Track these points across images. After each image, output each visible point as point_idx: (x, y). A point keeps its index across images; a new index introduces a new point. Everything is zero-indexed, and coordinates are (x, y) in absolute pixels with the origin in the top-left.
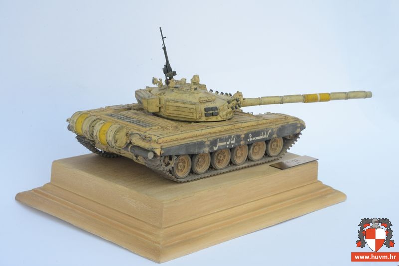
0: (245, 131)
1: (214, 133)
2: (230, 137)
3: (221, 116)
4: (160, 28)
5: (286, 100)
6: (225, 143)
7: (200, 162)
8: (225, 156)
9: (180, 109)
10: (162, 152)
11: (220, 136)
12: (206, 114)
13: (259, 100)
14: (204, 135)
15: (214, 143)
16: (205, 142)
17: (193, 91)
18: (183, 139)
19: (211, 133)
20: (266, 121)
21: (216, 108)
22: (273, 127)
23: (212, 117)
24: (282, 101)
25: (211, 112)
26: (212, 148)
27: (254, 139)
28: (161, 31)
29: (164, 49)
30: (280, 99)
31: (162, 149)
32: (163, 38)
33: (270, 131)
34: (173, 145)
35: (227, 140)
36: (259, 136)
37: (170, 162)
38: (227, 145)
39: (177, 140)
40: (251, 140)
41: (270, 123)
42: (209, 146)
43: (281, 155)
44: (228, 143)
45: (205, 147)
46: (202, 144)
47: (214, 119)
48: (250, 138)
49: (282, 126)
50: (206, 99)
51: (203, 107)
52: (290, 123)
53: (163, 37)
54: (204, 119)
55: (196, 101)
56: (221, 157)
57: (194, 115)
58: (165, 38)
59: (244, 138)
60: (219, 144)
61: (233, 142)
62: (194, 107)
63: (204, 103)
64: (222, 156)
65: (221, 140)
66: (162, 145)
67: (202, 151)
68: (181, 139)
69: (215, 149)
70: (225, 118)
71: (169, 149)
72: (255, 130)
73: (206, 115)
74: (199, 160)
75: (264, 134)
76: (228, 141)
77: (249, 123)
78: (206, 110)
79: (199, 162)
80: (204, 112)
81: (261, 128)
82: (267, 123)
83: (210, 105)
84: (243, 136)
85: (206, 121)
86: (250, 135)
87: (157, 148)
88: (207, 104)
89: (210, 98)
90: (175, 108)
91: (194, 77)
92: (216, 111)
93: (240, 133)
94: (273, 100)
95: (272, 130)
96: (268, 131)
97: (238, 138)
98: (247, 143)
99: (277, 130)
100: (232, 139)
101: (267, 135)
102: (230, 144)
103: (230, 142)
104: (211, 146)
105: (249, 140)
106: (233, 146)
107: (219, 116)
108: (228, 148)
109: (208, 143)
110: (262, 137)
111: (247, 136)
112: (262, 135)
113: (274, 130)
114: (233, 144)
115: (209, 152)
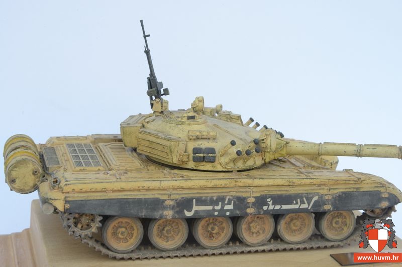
0: (256, 192)
1: (189, 188)
2: (221, 199)
3: (220, 164)
4: (141, 21)
5: (366, 151)
6: (210, 208)
7: (167, 232)
8: (223, 229)
9: (154, 146)
10: (68, 206)
11: (198, 195)
12: (194, 157)
13: (317, 147)
14: (164, 189)
15: (186, 204)
16: (164, 201)
17: (185, 120)
18: (119, 191)
19: (183, 188)
20: (311, 181)
21: (212, 151)
22: (321, 192)
23: (204, 163)
24: (359, 152)
25: (202, 155)
26: (181, 212)
27: (278, 207)
28: (142, 26)
29: (147, 52)
30: (355, 148)
31: (66, 202)
32: (145, 37)
33: (316, 198)
34: (90, 198)
35: (213, 202)
36: (291, 203)
37: (92, 225)
38: (214, 210)
39: (104, 191)
40: (271, 207)
41: (319, 186)
42: (173, 208)
43: (349, 240)
44: (218, 208)
45: (165, 208)
46: (157, 204)
47: (208, 167)
48: (269, 205)
49: (343, 193)
50: (198, 133)
51: (192, 146)
52: (362, 190)
53: (146, 35)
54: (191, 165)
55: (183, 136)
56: (213, 229)
57: (170, 156)
58: (149, 36)
59: (254, 204)
60: (195, 208)
61: (231, 207)
62: (167, 143)
63: (195, 140)
64: (216, 228)
65: (200, 202)
66: (67, 195)
67: (157, 215)
68: (114, 191)
69: (189, 214)
70: (230, 167)
71: (82, 203)
72: (279, 193)
73: (196, 160)
74: (166, 229)
75: (302, 202)
77: (272, 180)
78: (196, 151)
79: (165, 232)
80: (192, 155)
81: (293, 191)
82: (310, 185)
83: (204, 145)
84: (251, 200)
85: (195, 168)
86: (269, 200)
87: (55, 200)
88: (200, 142)
89: (205, 134)
90: (147, 143)
92: (210, 155)
93: (244, 195)
94: (343, 148)
95: (321, 196)
96: (312, 198)
97: (240, 202)
98: (262, 213)
99: (333, 198)
100: (226, 202)
101: (309, 205)
102: (222, 211)
103: (223, 207)
104: (177, 209)
105: (265, 208)
106: (228, 214)
107: (217, 163)
108: (217, 216)
109: (171, 203)
110: (297, 207)
111: (261, 201)
112: (297, 203)
113: (327, 197)
114: (228, 210)
115: (174, 218)
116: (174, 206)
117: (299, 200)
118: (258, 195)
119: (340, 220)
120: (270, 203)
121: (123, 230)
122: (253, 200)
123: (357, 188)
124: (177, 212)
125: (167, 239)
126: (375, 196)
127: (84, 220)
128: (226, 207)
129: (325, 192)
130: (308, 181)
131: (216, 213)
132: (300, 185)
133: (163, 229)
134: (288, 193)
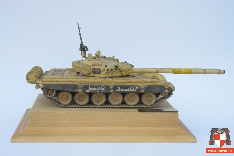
0: (113, 84)
1: (88, 82)
2: (100, 86)
4: (78, 23)
5: (160, 71)
6: (96, 89)
7: (82, 99)
8: (103, 98)
11: (91, 84)
12: (93, 72)
14: (79, 82)
15: (86, 87)
16: (78, 86)
17: (92, 59)
18: (62, 82)
19: (86, 82)
20: (136, 81)
21: (99, 69)
22: (139, 85)
23: (96, 74)
25: (95, 71)
26: (85, 90)
27: (122, 90)
28: (78, 25)
29: (80, 34)
31: (44, 84)
32: (79, 29)
33: (137, 87)
35: (97, 87)
36: (127, 89)
37: (53, 94)
39: (57, 81)
40: (119, 90)
41: (139, 83)
44: (99, 89)
45: (79, 88)
46: (76, 87)
47: (98, 75)
48: (118, 89)
49: (149, 86)
50: (94, 63)
51: (92, 67)
52: (157, 85)
54: (92, 75)
55: (90, 64)
56: (99, 98)
57: (84, 71)
59: (112, 88)
60: (90, 89)
61: (104, 89)
63: (93, 65)
65: (92, 87)
66: (44, 82)
67: (76, 91)
68: (60, 82)
69: (88, 91)
70: (106, 75)
72: (123, 85)
75: (132, 89)
76: (99, 88)
77: (120, 80)
78: (93, 69)
81: (128, 84)
83: (97, 67)
84: (111, 87)
86: (118, 87)
87: (40, 84)
88: (95, 66)
89: (97, 63)
91: (98, 52)
93: (109, 85)
95: (140, 87)
96: (136, 87)
97: (107, 87)
98: (116, 92)
99: (144, 87)
100: (102, 87)
101: (135, 90)
102: (100, 90)
103: (100, 89)
104: (83, 89)
105: (117, 90)
106: (102, 92)
107: (101, 74)
108: (98, 92)
109: (81, 87)
110: (130, 90)
111: (115, 87)
112: (130, 89)
113: (142, 87)
114: (102, 90)
115: (82, 92)
116: (82, 88)
117: (130, 88)
118: (114, 85)
119: (150, 98)
120: (119, 88)
121: (65, 97)
122: (112, 87)
123: (154, 84)
124: (83, 90)
125: (82, 101)
126: (162, 88)
127: (50, 92)
128: (102, 89)
129: (141, 85)
130: (135, 81)
131: (98, 91)
132: (131, 82)
133: (80, 98)
134: (126, 85)
